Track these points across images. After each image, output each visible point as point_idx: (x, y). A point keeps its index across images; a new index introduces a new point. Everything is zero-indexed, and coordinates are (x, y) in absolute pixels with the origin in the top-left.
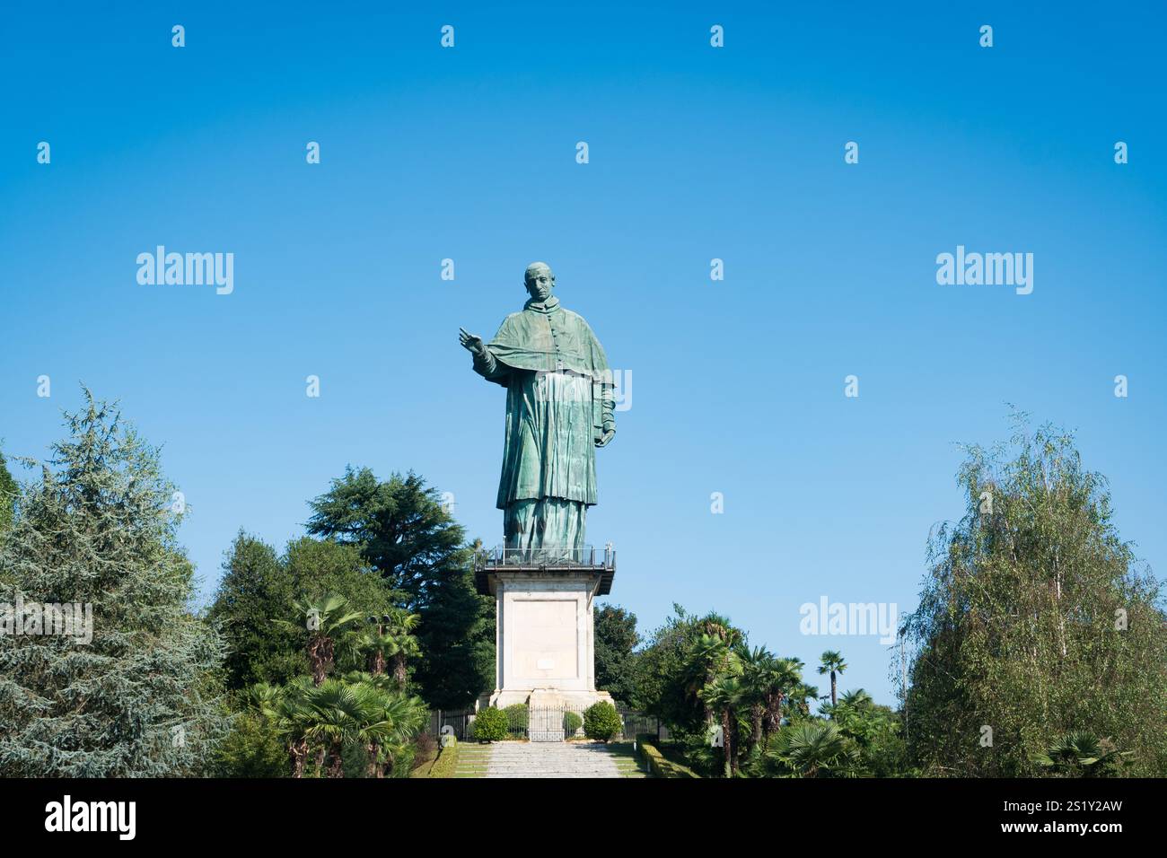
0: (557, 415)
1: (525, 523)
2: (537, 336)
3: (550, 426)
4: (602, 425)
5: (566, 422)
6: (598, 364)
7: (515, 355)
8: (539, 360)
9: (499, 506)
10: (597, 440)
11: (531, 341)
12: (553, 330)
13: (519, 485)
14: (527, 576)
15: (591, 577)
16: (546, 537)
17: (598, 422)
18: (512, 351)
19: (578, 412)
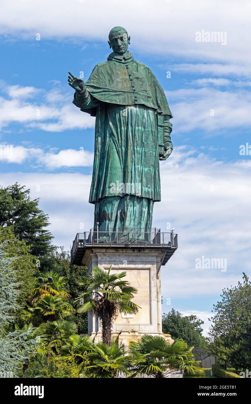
0: (134, 136)
1: (112, 213)
2: (119, 80)
3: (129, 144)
4: (163, 145)
5: (140, 141)
6: (160, 101)
7: (104, 93)
8: (121, 97)
9: (91, 202)
10: (161, 155)
11: (115, 83)
12: (130, 76)
13: (107, 186)
14: (115, 251)
15: (160, 252)
16: (127, 223)
17: (160, 142)
18: (102, 90)
19: (148, 135)
